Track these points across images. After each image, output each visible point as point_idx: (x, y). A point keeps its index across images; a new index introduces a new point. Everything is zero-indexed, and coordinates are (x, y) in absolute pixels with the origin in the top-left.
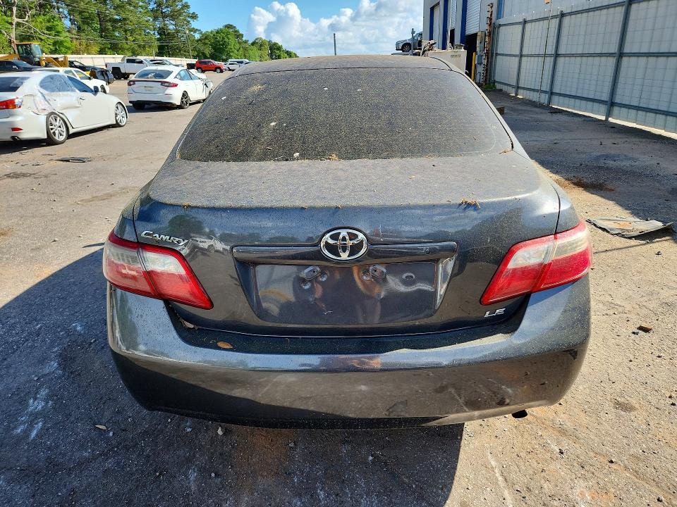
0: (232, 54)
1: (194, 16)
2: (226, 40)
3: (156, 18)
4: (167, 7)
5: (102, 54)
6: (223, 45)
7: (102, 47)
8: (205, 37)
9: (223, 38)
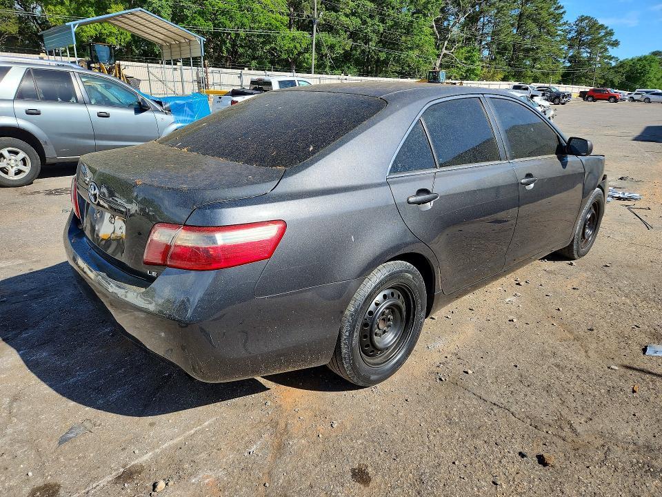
0: (648, 83)
1: (615, 44)
2: (648, 67)
3: (571, 46)
4: (587, 35)
5: (505, 81)
6: (640, 73)
7: (507, 74)
8: (622, 65)
9: (645, 66)
